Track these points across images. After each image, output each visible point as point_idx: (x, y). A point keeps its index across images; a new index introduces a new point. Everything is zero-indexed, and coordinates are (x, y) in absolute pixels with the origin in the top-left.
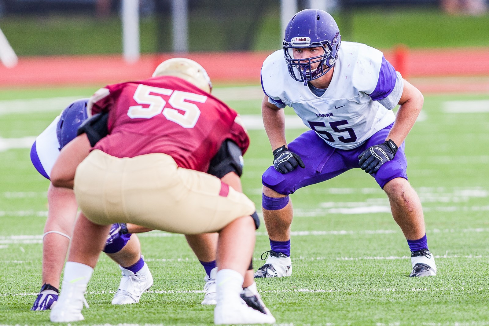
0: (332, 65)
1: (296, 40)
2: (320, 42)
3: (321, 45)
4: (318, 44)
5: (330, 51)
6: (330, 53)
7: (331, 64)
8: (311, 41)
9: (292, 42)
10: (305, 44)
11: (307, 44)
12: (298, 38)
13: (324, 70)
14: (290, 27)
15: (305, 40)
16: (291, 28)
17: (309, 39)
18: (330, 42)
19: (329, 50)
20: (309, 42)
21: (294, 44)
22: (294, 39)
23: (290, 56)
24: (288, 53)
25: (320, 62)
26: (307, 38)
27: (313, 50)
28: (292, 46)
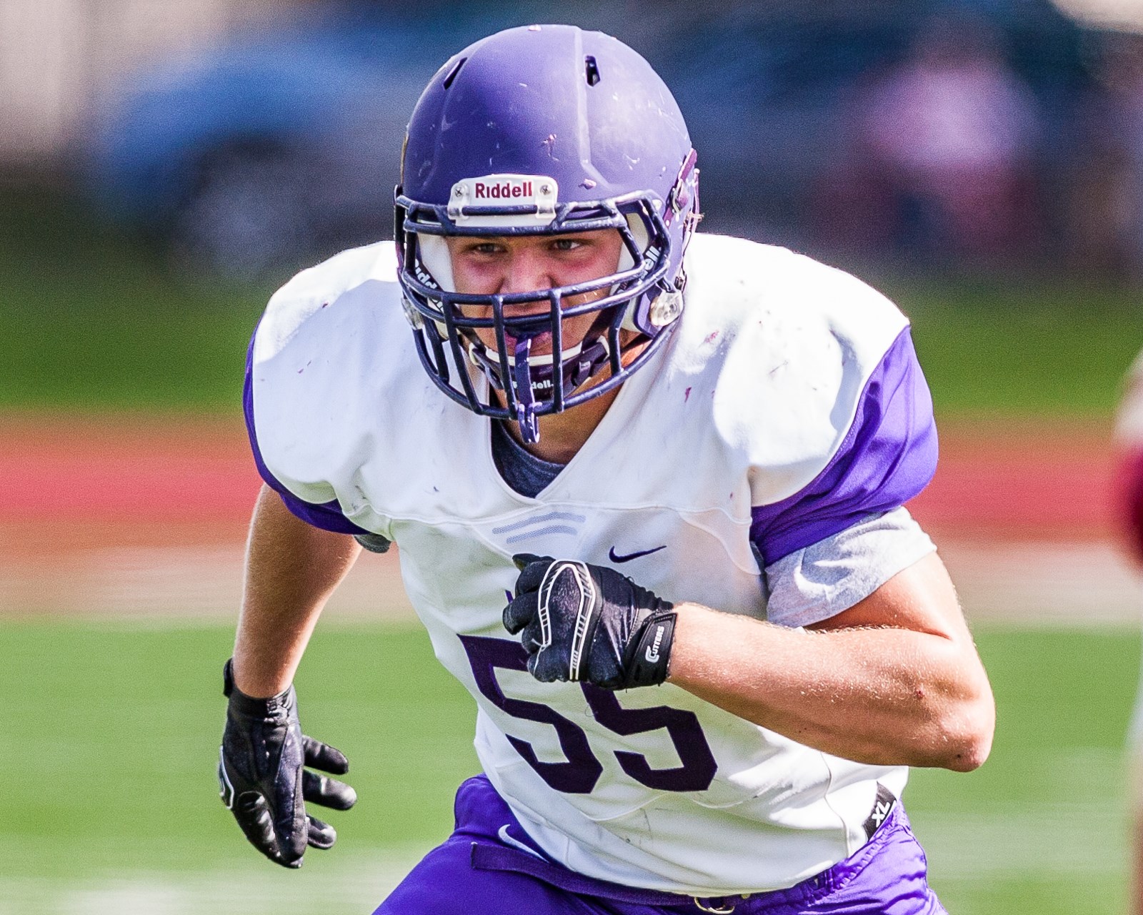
0: (664, 327)
1: (478, 191)
2: (610, 204)
3: (612, 215)
4: (603, 211)
5: (654, 253)
6: (658, 265)
7: (658, 321)
8: (563, 197)
9: (455, 203)
10: (533, 211)
11: (542, 212)
12: (490, 180)
13: (624, 350)
14: (438, 123)
15: (527, 190)
16: (445, 125)
17: (552, 184)
18: (658, 205)
19: (652, 248)
20: (551, 202)
21: (469, 212)
22: (467, 185)
23: (432, 280)
24: (421, 266)
25: (599, 312)
26: (537, 181)
27: (564, 241)
28: (458, 224)
